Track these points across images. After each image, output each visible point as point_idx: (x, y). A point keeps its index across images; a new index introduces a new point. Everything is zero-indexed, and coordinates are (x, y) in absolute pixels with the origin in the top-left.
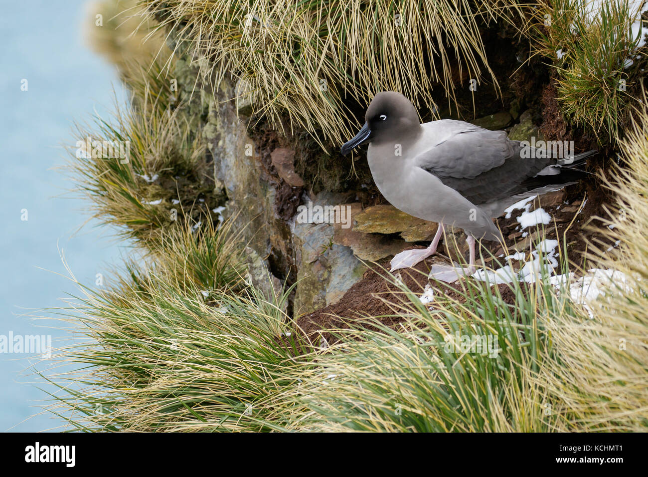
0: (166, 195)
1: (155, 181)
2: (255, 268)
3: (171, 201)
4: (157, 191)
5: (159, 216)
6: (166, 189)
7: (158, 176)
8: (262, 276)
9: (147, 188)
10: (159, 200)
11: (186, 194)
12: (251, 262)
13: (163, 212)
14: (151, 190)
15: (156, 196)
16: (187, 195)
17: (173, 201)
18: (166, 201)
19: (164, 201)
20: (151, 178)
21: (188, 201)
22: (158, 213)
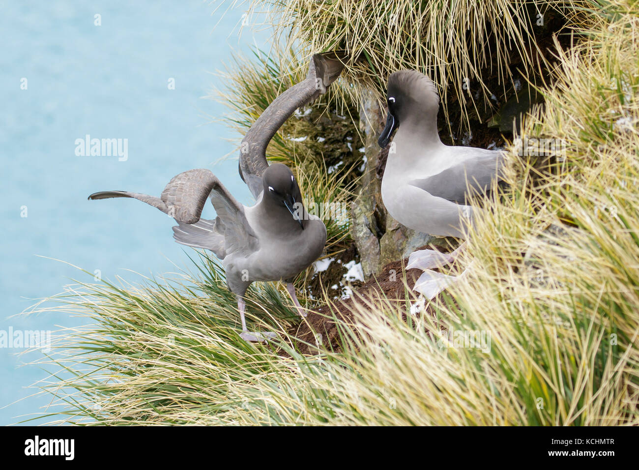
0: (311, 132)
1: (305, 117)
2: (358, 224)
3: (316, 139)
4: (303, 128)
5: (300, 155)
6: (315, 125)
7: (311, 110)
8: (362, 233)
9: (295, 123)
10: (304, 137)
11: (334, 131)
12: (355, 218)
13: (304, 151)
14: (298, 126)
15: (301, 133)
16: (334, 133)
17: (318, 138)
18: (311, 138)
19: (308, 139)
20: (303, 113)
21: (332, 140)
22: (299, 151)
